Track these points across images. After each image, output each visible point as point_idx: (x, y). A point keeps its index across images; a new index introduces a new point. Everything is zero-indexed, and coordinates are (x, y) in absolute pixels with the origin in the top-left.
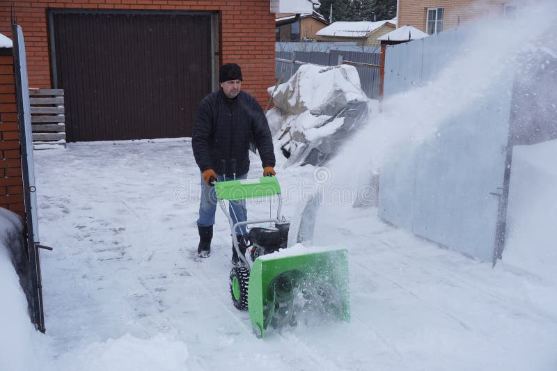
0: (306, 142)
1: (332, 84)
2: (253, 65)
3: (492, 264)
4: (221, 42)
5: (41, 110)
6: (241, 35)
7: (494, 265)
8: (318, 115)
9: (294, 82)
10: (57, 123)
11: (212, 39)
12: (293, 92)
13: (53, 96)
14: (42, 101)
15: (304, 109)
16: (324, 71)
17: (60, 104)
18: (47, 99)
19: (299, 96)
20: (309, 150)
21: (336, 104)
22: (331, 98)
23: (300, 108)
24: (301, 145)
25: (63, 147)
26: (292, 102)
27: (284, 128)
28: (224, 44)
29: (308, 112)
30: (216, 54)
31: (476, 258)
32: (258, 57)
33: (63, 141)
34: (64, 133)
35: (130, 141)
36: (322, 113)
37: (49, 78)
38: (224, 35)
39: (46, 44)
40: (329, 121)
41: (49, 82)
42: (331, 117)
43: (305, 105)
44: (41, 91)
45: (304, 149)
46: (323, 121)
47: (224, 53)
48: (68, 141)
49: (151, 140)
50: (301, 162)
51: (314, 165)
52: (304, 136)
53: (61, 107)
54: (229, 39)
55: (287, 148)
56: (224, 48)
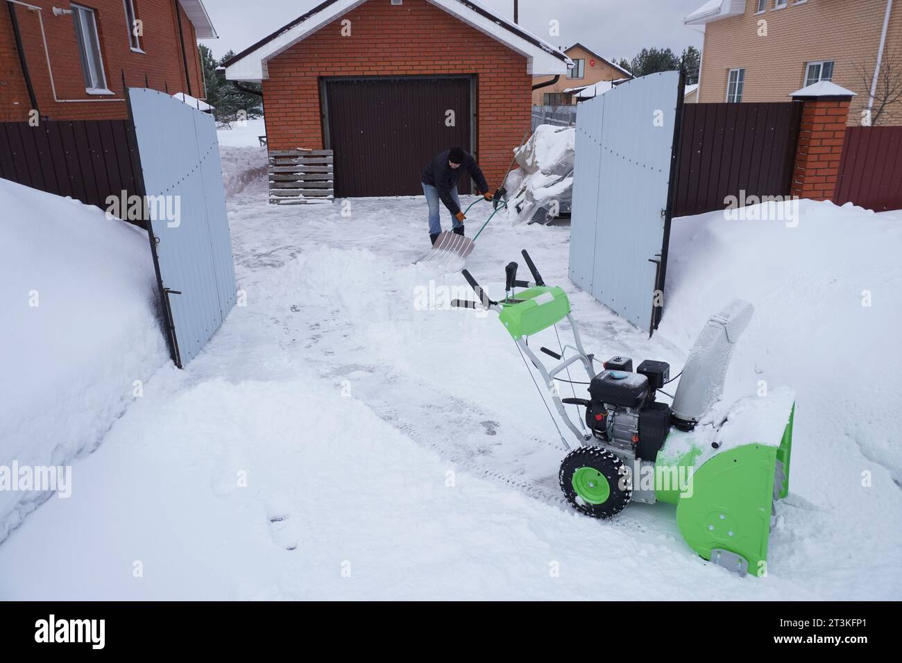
0: (534, 201)
1: (565, 144)
2: (509, 126)
3: (649, 334)
4: (478, 104)
5: (313, 169)
6: (497, 97)
7: (650, 336)
8: (549, 175)
9: (532, 142)
10: (326, 180)
11: (471, 101)
12: (531, 152)
13: (324, 156)
14: (314, 160)
15: (537, 168)
16: (560, 131)
17: (330, 163)
18: (319, 158)
19: (534, 156)
20: (536, 209)
21: (566, 163)
22: (562, 158)
23: (534, 168)
24: (530, 203)
25: (331, 201)
26: (529, 162)
27: (521, 187)
28: (480, 106)
29: (539, 171)
30: (475, 115)
31: (638, 327)
32: (514, 118)
33: (332, 196)
34: (332, 189)
35: (394, 197)
36: (553, 172)
37: (320, 139)
38: (480, 97)
39: (318, 110)
40: (558, 181)
41: (321, 143)
42: (560, 177)
43: (538, 165)
44: (314, 151)
45: (532, 207)
46: (552, 181)
47: (480, 114)
48: (335, 197)
49: (413, 197)
50: (528, 221)
51: (542, 224)
52: (533, 195)
53: (331, 166)
54: (485, 101)
55: (521, 206)
56: (480, 110)
